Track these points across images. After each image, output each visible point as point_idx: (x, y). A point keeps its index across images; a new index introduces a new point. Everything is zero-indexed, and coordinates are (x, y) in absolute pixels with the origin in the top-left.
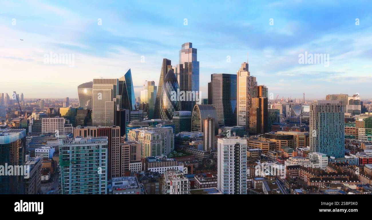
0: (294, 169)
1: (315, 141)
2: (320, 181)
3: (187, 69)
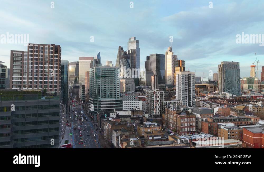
0: (213, 99)
1: (222, 86)
2: (234, 102)
3: (132, 53)
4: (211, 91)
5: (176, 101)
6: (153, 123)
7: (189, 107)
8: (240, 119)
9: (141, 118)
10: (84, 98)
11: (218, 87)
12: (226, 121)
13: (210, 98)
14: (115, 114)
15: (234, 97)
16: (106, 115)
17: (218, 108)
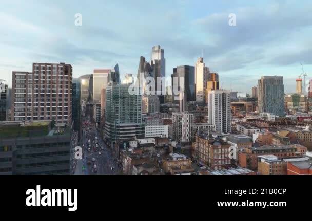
0: (252, 121)
1: (263, 105)
2: (277, 126)
3: (156, 64)
4: (250, 110)
5: (208, 126)
6: (181, 156)
7: (223, 134)
8: (284, 150)
9: (166, 146)
10: (99, 120)
11: (257, 106)
12: (267, 152)
13: (248, 120)
14: (136, 142)
15: (276, 119)
16: (125, 144)
17: (258, 134)
